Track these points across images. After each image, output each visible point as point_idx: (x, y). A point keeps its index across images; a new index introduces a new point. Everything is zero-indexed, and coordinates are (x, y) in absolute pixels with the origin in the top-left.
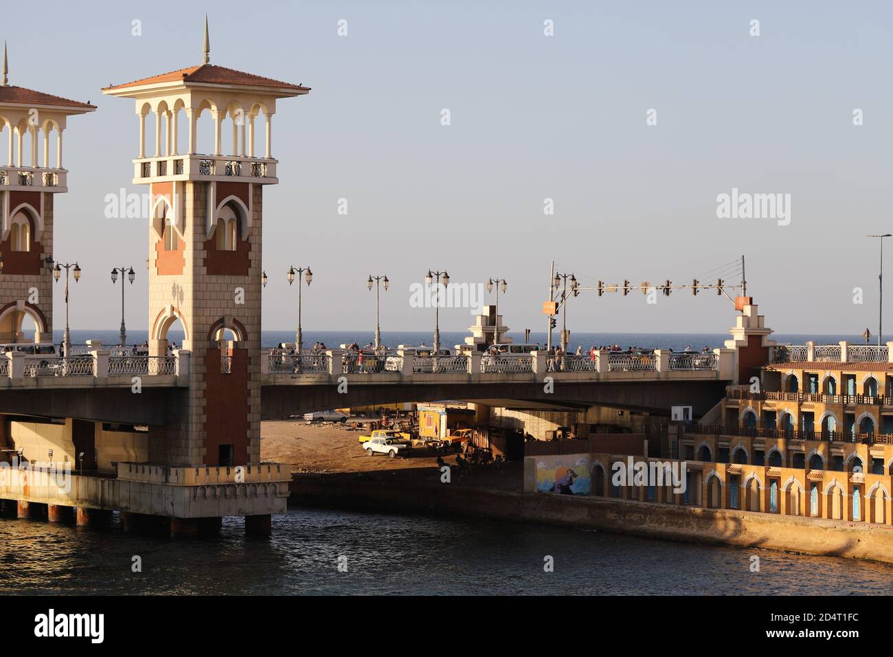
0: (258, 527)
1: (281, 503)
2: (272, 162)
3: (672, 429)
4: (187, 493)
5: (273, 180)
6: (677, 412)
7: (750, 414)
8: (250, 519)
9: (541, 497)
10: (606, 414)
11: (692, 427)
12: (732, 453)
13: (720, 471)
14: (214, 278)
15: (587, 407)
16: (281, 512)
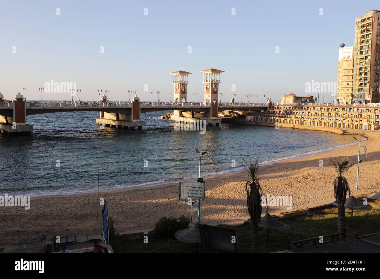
0: (217, 125)
1: (220, 122)
2: (220, 80)
3: (261, 113)
4: (211, 121)
5: (220, 82)
6: (262, 111)
7: (272, 111)
8: (216, 124)
9: (248, 121)
10: (250, 111)
11: (264, 113)
12: (270, 116)
13: (272, 118)
14: (213, 95)
15: (247, 111)
16: (220, 123)
